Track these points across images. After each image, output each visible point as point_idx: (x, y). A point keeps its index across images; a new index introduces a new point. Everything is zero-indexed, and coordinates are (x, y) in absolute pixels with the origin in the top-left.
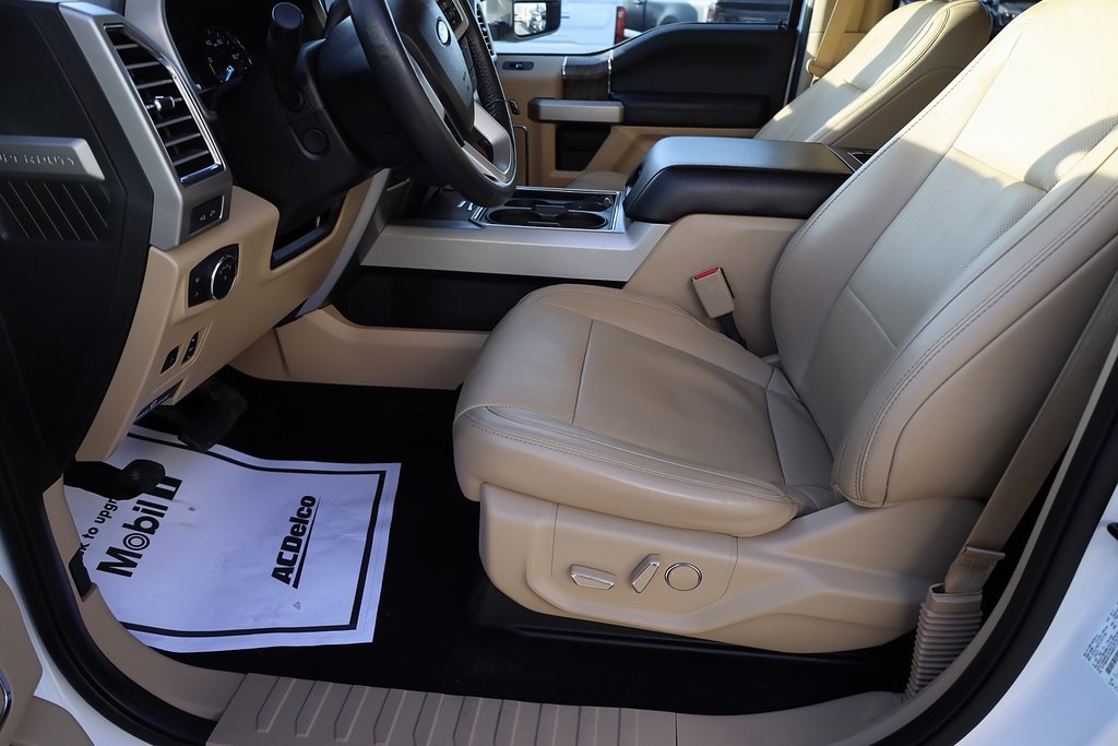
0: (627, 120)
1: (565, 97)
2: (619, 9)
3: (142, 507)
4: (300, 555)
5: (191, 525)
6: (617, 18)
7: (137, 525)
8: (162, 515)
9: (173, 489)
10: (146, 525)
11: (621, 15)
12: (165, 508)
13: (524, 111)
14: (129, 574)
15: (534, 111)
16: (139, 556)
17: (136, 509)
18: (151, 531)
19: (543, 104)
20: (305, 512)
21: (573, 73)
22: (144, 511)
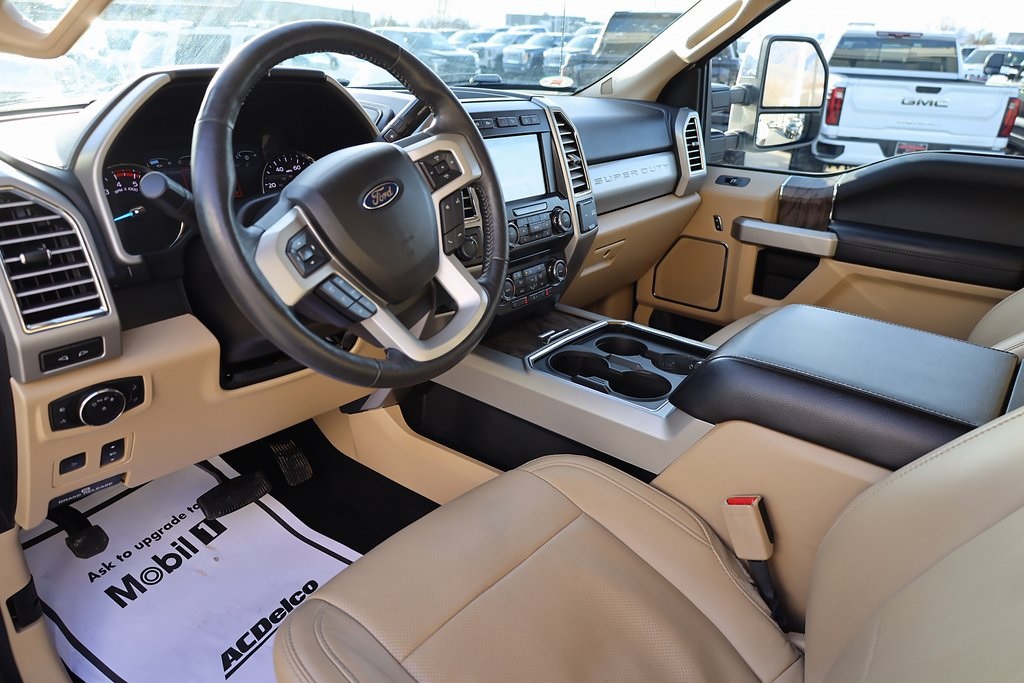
0: (841, 254)
1: (779, 222)
2: (1012, 100)
3: (180, 544)
4: (259, 643)
5: (206, 575)
6: (1007, 109)
7: (162, 562)
8: (188, 556)
9: (213, 534)
10: (171, 562)
11: (1012, 106)
12: (195, 551)
13: (728, 228)
14: (123, 605)
15: (737, 230)
16: (143, 590)
17: (174, 544)
18: (170, 569)
19: (747, 224)
20: (298, 598)
21: (790, 194)
22: (179, 549)
